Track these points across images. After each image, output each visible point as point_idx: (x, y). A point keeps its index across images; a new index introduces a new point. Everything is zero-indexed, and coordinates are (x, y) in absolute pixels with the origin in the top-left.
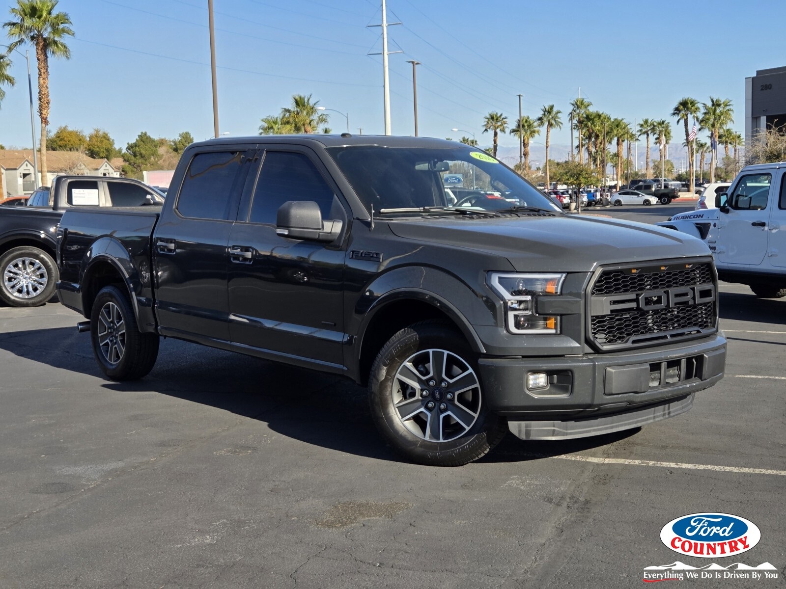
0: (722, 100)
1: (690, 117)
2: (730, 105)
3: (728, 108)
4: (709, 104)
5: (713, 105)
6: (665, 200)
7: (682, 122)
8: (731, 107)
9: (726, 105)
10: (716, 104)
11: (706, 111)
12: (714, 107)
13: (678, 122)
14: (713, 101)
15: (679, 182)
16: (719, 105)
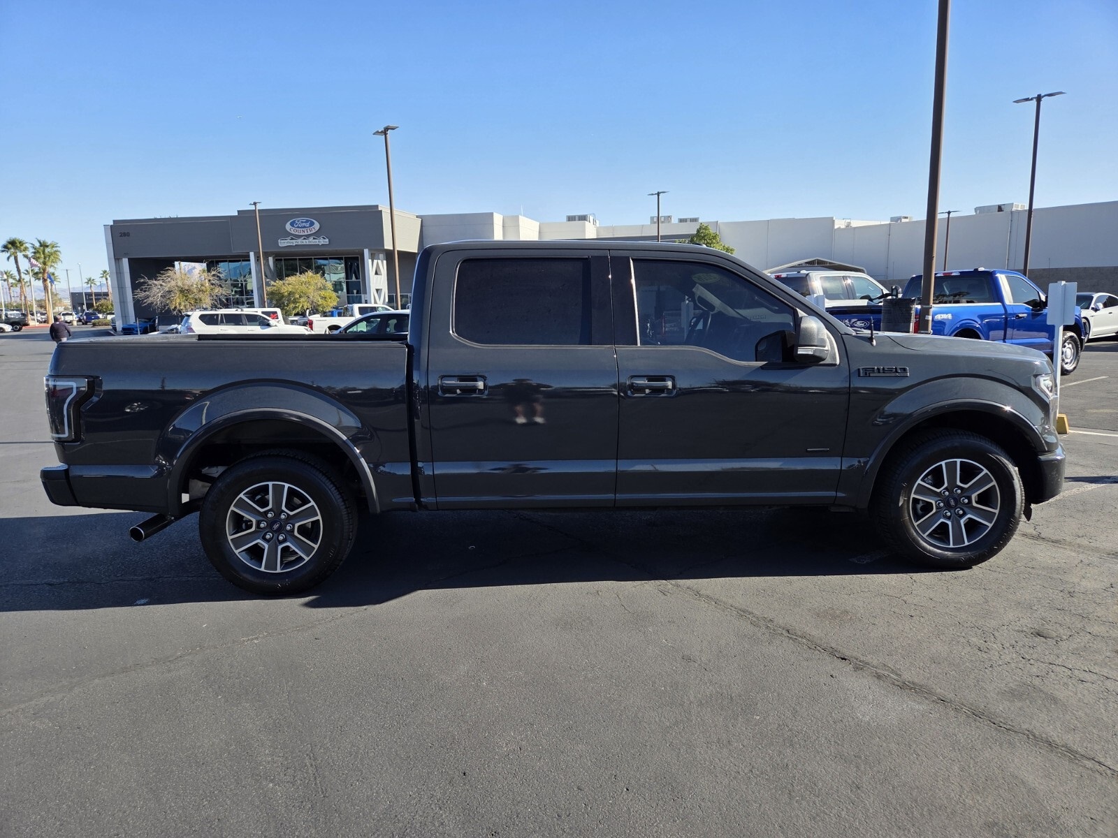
0: (49, 242)
1: (20, 255)
2: (56, 247)
3: (55, 249)
4: (37, 245)
5: (41, 246)
6: (16, 328)
7: (12, 259)
8: (58, 249)
9: (53, 247)
10: (44, 245)
11: (34, 251)
12: (42, 248)
13: (8, 258)
14: (40, 243)
15: (18, 312)
16: (47, 246)
